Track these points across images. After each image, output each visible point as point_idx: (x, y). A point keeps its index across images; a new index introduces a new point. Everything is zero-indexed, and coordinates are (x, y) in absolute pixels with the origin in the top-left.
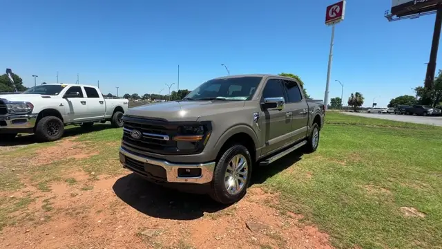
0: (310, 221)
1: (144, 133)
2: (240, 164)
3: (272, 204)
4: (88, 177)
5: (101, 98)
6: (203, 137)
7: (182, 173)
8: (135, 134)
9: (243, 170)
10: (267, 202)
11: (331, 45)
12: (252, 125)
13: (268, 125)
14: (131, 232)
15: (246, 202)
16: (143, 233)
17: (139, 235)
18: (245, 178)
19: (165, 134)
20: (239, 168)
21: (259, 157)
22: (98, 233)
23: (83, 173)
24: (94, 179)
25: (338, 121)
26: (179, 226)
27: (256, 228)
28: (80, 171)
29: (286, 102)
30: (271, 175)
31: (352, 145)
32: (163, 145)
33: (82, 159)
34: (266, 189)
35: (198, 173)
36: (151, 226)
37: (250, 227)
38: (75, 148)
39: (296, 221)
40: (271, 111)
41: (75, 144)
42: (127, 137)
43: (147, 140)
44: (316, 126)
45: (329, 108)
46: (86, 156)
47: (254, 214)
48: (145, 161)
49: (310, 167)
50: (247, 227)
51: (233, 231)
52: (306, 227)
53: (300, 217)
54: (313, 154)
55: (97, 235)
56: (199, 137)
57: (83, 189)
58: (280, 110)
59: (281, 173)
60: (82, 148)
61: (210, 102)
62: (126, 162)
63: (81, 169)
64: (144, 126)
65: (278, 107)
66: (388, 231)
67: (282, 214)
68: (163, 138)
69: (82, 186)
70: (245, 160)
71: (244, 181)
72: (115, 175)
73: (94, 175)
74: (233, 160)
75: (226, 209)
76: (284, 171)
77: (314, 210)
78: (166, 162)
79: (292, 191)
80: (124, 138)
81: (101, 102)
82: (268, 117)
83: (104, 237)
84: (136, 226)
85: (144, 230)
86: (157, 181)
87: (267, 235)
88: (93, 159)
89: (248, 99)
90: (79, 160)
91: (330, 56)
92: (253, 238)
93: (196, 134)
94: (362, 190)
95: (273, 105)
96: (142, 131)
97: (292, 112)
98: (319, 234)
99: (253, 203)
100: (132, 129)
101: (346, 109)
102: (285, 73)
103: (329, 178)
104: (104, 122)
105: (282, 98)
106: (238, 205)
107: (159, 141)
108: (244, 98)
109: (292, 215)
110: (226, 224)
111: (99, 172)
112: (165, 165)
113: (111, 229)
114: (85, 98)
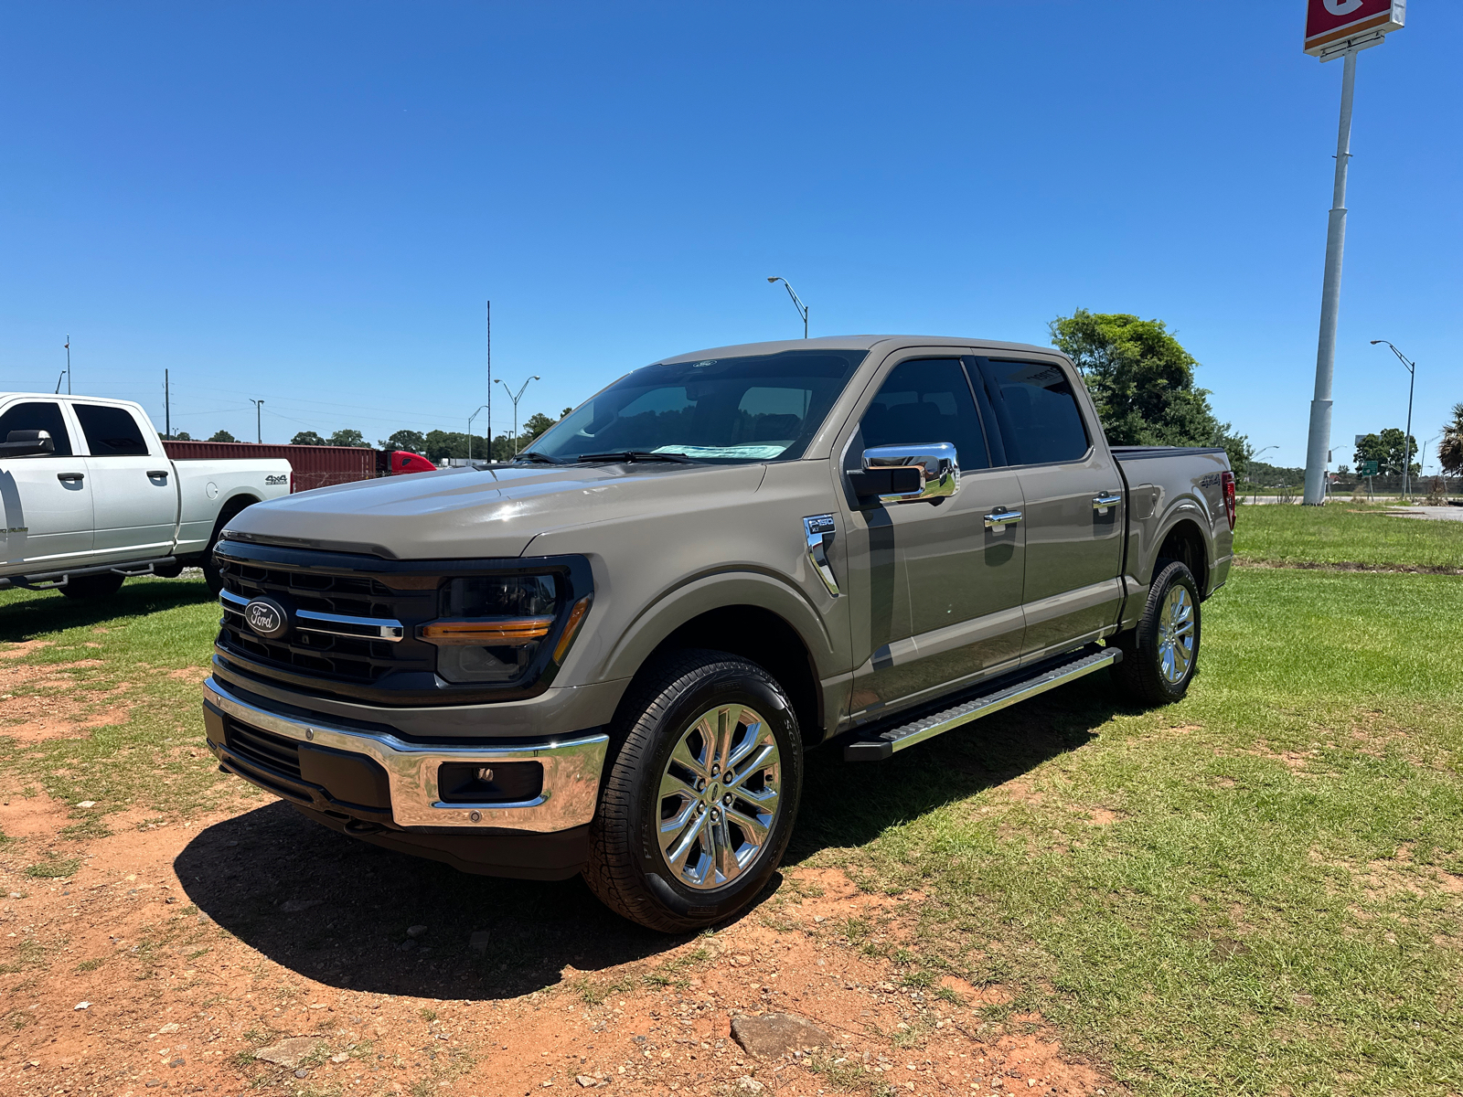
0: (1034, 1017)
1: (301, 613)
2: (743, 750)
3: (877, 940)
4: (60, 821)
5: (157, 458)
6: (552, 627)
7: (457, 784)
8: (263, 619)
9: (756, 783)
10: (858, 930)
11: (1341, 157)
12: (799, 576)
13: (883, 576)
14: (214, 1051)
15: (759, 931)
16: (260, 1053)
17: (240, 1062)
18: (769, 820)
19: (384, 613)
20: (739, 767)
21: (838, 718)
22: (70, 1051)
23: (42, 804)
24: (91, 829)
25: (1362, 554)
26: (426, 1027)
27: (773, 1042)
28: (30, 794)
29: (967, 464)
30: (911, 813)
31: (1376, 669)
32: (375, 663)
33: (46, 745)
34: (867, 873)
35: (526, 784)
36: (302, 1026)
37: (743, 1035)
38: (23, 691)
39: (967, 1016)
40: (898, 510)
41: (24, 673)
42: (233, 634)
43: (318, 641)
44: (1176, 578)
45: (1343, 482)
46: (66, 728)
47: (784, 985)
48: (302, 737)
49: (1122, 774)
50: (734, 1035)
51: (666, 1054)
52: (1004, 1042)
53: (994, 995)
54: (1158, 715)
55: (65, 1061)
56: (534, 627)
57: (34, 873)
58: (936, 501)
59: (964, 805)
60: (55, 695)
61: (616, 469)
62: (230, 746)
63: (38, 786)
64: (301, 581)
65: (927, 489)
66: (1391, 1062)
67: (913, 983)
68: (376, 631)
69: (30, 858)
70: (770, 738)
71: (758, 835)
72: (187, 812)
73: (92, 814)
74: (706, 724)
75: (655, 961)
76: (986, 793)
77: (1067, 967)
78: (389, 739)
79: (995, 884)
80: (222, 639)
81: (158, 477)
82: (882, 536)
83: (93, 1067)
84: (239, 1028)
85: (268, 1042)
86: (352, 825)
87: (813, 1070)
88: (96, 744)
89: (792, 454)
90: (34, 746)
91: (1335, 217)
92: (746, 1081)
93: (518, 610)
94: (1342, 880)
95: (904, 481)
96: (291, 604)
97: (1024, 509)
98: (1058, 1068)
99: (795, 936)
100: (249, 594)
101: (1432, 488)
102: (1094, 311)
103: (1199, 823)
104: (173, 569)
105: (944, 446)
106: (713, 943)
107: (361, 647)
108: (774, 450)
109: (960, 988)
110: (645, 1024)
111: (116, 799)
112: (381, 749)
113: (126, 1035)
114: (81, 460)
